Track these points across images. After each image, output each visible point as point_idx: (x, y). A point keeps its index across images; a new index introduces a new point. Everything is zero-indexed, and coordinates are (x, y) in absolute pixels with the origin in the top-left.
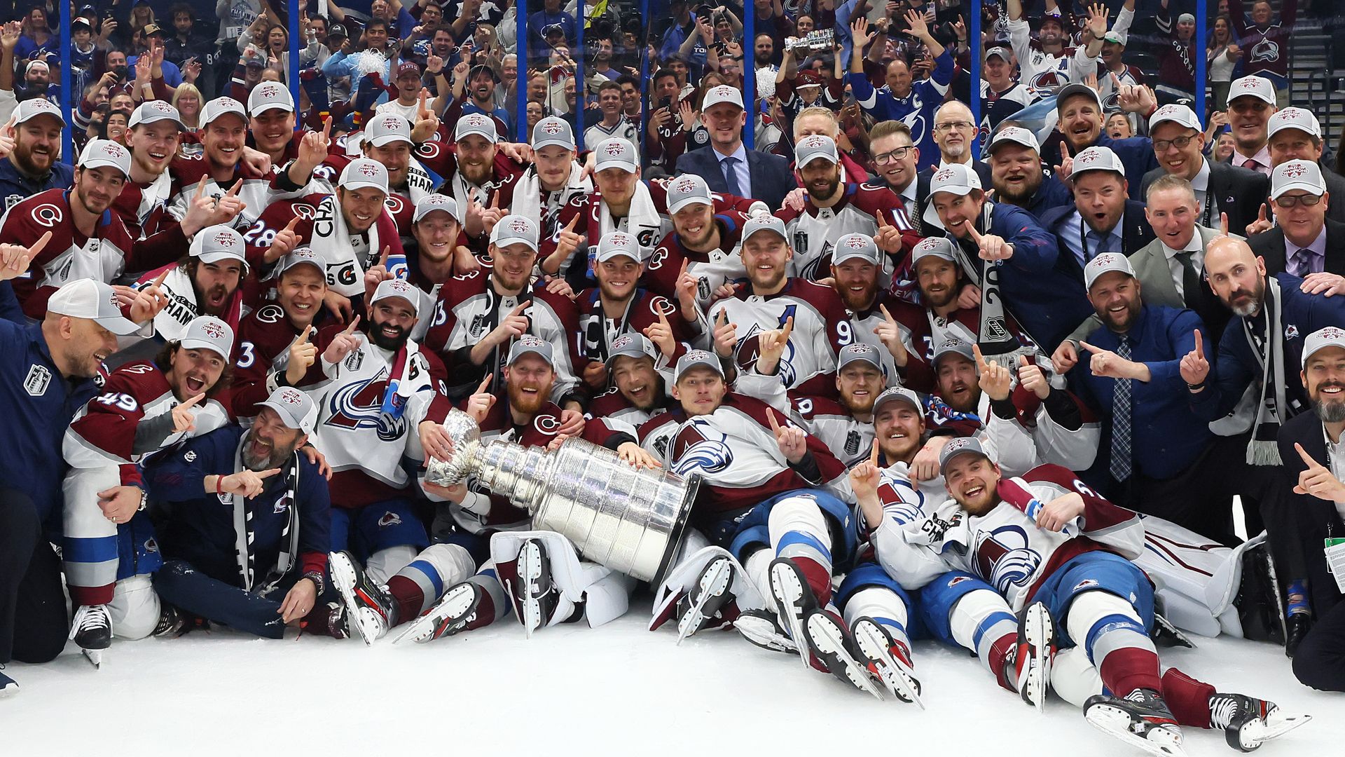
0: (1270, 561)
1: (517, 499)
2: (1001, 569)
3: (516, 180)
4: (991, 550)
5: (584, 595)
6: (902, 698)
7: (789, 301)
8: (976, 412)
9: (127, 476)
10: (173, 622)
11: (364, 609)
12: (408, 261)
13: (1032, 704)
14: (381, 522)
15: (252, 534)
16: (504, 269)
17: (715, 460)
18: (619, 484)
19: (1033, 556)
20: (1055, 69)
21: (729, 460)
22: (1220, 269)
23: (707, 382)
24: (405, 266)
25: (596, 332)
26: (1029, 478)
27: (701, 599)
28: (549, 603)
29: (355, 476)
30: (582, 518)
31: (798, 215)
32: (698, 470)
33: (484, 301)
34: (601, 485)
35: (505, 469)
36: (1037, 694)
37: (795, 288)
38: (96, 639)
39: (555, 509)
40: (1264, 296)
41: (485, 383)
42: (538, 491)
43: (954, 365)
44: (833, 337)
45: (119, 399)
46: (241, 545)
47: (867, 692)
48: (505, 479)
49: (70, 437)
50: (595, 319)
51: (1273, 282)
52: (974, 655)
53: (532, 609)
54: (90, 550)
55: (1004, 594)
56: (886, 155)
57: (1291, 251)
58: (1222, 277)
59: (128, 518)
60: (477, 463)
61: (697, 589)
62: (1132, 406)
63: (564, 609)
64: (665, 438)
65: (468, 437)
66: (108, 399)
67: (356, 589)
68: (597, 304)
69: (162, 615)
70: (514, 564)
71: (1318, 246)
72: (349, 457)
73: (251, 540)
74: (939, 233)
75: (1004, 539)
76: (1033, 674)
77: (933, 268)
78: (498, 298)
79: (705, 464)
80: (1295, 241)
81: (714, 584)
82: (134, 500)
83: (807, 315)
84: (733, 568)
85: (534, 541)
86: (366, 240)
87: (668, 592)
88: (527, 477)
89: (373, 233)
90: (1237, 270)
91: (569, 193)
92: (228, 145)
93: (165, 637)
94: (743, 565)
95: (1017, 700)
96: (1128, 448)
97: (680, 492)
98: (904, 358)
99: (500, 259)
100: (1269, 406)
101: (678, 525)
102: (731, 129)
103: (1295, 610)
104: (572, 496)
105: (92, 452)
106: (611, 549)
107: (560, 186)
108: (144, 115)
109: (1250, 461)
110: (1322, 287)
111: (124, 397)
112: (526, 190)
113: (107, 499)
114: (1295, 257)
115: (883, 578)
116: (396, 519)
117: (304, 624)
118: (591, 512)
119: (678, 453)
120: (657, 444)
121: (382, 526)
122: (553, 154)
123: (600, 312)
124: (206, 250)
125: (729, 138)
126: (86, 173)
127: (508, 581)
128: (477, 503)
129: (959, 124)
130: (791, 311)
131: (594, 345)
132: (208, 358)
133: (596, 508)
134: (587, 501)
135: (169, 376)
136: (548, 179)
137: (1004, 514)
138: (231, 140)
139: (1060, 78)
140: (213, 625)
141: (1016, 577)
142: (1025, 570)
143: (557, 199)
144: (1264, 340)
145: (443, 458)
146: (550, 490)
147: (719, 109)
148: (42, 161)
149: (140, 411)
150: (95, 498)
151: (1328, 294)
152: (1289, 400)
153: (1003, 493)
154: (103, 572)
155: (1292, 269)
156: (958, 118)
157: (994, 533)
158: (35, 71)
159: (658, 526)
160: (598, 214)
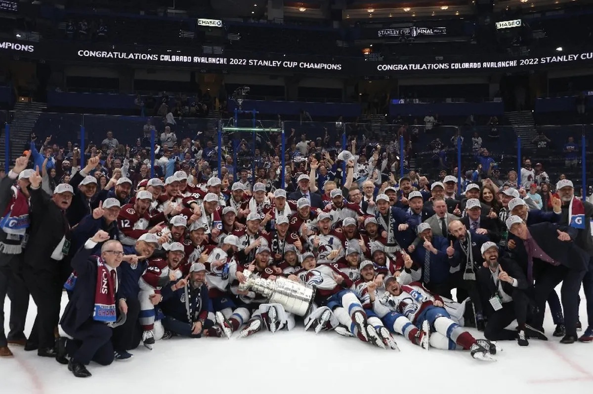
0: (473, 304)
1: (265, 294)
2: (407, 309)
3: (250, 200)
4: (403, 305)
5: (287, 321)
6: (392, 348)
7: (332, 236)
8: (386, 266)
9: (156, 292)
10: (169, 335)
11: (226, 328)
12: (222, 223)
13: (424, 348)
14: (222, 302)
15: (191, 310)
16: (252, 228)
17: (319, 281)
18: (294, 289)
19: (415, 305)
20: (364, 169)
21: (322, 280)
22: (456, 229)
23: (312, 260)
24: (221, 224)
25: (276, 244)
26: (411, 285)
27: (322, 322)
28: (278, 324)
29: (215, 289)
30: (285, 299)
31: (330, 211)
32: (314, 284)
33: (245, 237)
34: (290, 289)
35: (261, 286)
36: (426, 346)
37: (332, 232)
38: (151, 341)
39: (276, 296)
40: (467, 235)
41: (253, 262)
42: (271, 292)
43: (378, 254)
44: (344, 246)
45: (154, 269)
46: (188, 313)
47: (382, 348)
48: (261, 288)
49: (141, 279)
50: (275, 240)
51: (468, 231)
52: (403, 335)
53: (273, 326)
54: (147, 314)
55: (407, 317)
56: (354, 195)
57: (471, 222)
58: (456, 231)
59: (157, 304)
60: (252, 284)
61: (320, 318)
62: (430, 263)
63: (281, 326)
64: (303, 275)
65: (250, 277)
66: (151, 268)
67: (224, 322)
68: (276, 236)
69: (165, 332)
70: (267, 313)
71: (479, 221)
72: (213, 285)
73: (191, 311)
74: (373, 216)
75: (407, 301)
76: (425, 339)
77: (371, 225)
78: (249, 236)
79: (316, 282)
80: (472, 219)
81: (325, 317)
82: (159, 298)
83: (336, 240)
84: (331, 313)
85: (273, 306)
86: (211, 217)
87: (310, 319)
88: (268, 288)
89: (212, 215)
90: (460, 229)
91: (264, 204)
92: (175, 190)
93: (166, 339)
94: (333, 312)
95: (421, 348)
96: (429, 275)
97: (311, 291)
98: (365, 250)
99: (250, 225)
100: (469, 264)
101: (311, 300)
102: (306, 186)
103: (480, 318)
104: (281, 292)
105: (146, 285)
106: (293, 307)
107: (261, 201)
108: (153, 183)
109: (464, 278)
110: (481, 232)
111: (156, 268)
112: (252, 203)
113: (151, 298)
114: (473, 224)
115: (374, 314)
116: (226, 300)
117: (208, 334)
118: (287, 297)
119: (307, 279)
120: (301, 277)
121: (223, 303)
122: (260, 193)
123: (277, 238)
124: (176, 222)
125: (306, 189)
126: (140, 200)
127: (264, 318)
128: (251, 294)
129: (371, 187)
130: (332, 239)
131: (276, 247)
132: (179, 253)
133: (288, 296)
134: (286, 294)
135: (167, 262)
136: (258, 200)
137: (404, 295)
138: (176, 189)
139: (365, 171)
140: (179, 335)
141: (411, 311)
142: (414, 309)
143: (261, 206)
144: (467, 247)
145: (243, 283)
146: (275, 291)
147: (303, 181)
148: (123, 196)
149: (161, 272)
150: (148, 297)
151: (483, 234)
152: (474, 262)
153: (403, 289)
154: (151, 320)
155: (472, 227)
156: (371, 186)
157: (403, 300)
158: (66, 164)
159: (306, 300)
160: (274, 211)
